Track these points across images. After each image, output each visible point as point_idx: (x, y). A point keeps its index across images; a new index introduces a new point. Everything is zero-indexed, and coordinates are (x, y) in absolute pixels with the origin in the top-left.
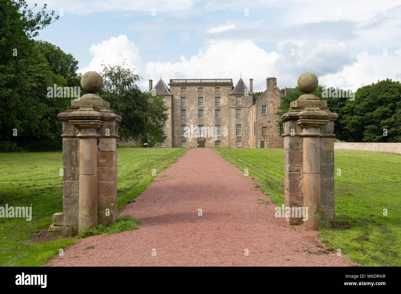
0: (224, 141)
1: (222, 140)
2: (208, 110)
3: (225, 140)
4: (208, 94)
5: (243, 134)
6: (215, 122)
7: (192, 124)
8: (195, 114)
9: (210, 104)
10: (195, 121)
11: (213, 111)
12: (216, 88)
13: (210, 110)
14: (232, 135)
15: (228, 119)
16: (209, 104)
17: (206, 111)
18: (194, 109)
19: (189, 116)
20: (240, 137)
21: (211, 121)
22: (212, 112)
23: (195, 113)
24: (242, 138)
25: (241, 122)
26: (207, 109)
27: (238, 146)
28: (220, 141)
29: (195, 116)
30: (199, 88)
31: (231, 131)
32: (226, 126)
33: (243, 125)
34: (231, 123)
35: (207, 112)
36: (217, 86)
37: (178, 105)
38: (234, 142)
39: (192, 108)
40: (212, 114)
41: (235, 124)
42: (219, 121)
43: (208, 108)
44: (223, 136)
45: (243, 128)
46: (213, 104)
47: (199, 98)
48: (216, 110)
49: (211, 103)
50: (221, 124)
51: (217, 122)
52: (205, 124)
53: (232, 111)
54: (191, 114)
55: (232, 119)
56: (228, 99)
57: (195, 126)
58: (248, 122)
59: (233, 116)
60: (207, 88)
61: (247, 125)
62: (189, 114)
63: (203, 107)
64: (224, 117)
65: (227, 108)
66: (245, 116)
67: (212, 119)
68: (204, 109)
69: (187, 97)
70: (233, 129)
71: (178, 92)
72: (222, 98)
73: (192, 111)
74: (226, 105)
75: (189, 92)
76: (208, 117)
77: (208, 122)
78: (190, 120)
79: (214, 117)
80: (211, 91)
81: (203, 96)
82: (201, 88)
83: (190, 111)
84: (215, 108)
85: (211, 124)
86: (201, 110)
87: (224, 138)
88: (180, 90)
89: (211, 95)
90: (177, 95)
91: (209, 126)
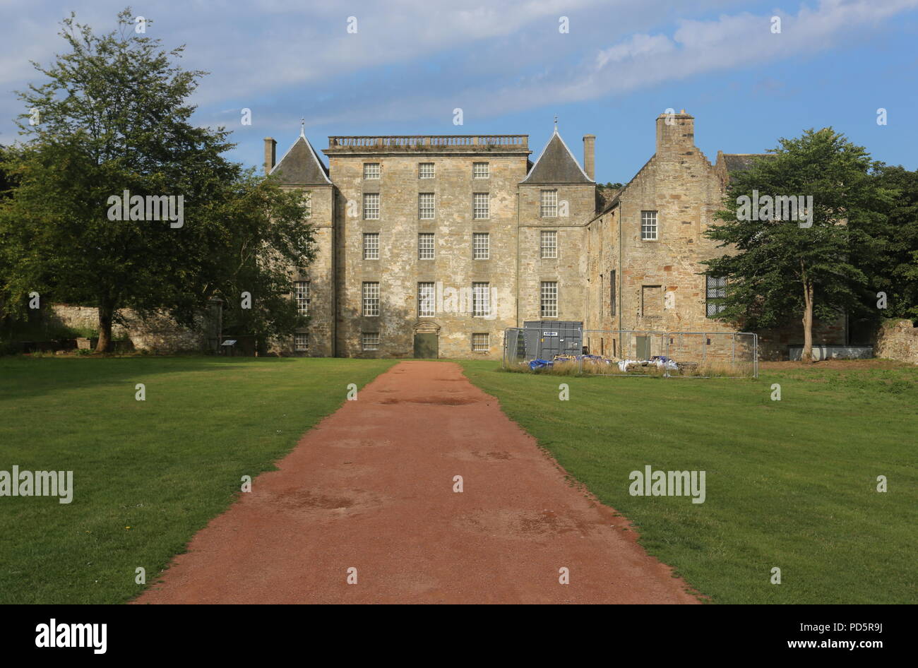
0: (501, 334)
1: (495, 331)
2: (451, 234)
3: (503, 332)
4: (451, 183)
5: (564, 310)
6: (470, 273)
7: (398, 278)
8: (408, 248)
9: (456, 216)
10: (408, 267)
11: (466, 238)
12: (475, 164)
13: (456, 234)
14: (525, 315)
15: (515, 262)
16: (452, 215)
17: (442, 236)
18: (405, 231)
19: (388, 254)
21: (459, 270)
22: (461, 240)
23: (408, 243)
25: (557, 273)
26: (445, 230)
28: (487, 334)
29: (409, 253)
30: (421, 164)
31: (523, 302)
32: (506, 284)
33: (562, 282)
34: (523, 276)
35: (447, 241)
36: (478, 159)
37: (352, 219)
39: (400, 228)
40: (462, 245)
41: (537, 278)
42: (486, 269)
43: (449, 226)
44: (499, 318)
45: (564, 291)
46: (467, 215)
47: (421, 194)
48: (475, 234)
49: (458, 212)
50: (492, 280)
51: (477, 273)
52: (438, 279)
53: (526, 238)
54: (394, 247)
55: (528, 264)
56: (514, 197)
57: (408, 284)
58: (578, 273)
59: (531, 252)
60: (448, 163)
61: (577, 283)
62: (390, 247)
63: (434, 225)
64: (500, 257)
65: (512, 227)
66: (570, 253)
67: (463, 264)
68: (436, 231)
69: (382, 191)
70: (530, 295)
71: (354, 177)
72: (494, 196)
73: (398, 236)
74: (507, 219)
75: (392, 175)
76: (451, 257)
77: (448, 272)
78: (391, 265)
79: (468, 257)
80: (460, 173)
81: (435, 190)
82: (429, 164)
83: (393, 238)
84: (473, 229)
85: (459, 279)
86: (429, 234)
87: (501, 326)
88: (361, 171)
89: (461, 187)
90: (350, 185)
91: (454, 286)
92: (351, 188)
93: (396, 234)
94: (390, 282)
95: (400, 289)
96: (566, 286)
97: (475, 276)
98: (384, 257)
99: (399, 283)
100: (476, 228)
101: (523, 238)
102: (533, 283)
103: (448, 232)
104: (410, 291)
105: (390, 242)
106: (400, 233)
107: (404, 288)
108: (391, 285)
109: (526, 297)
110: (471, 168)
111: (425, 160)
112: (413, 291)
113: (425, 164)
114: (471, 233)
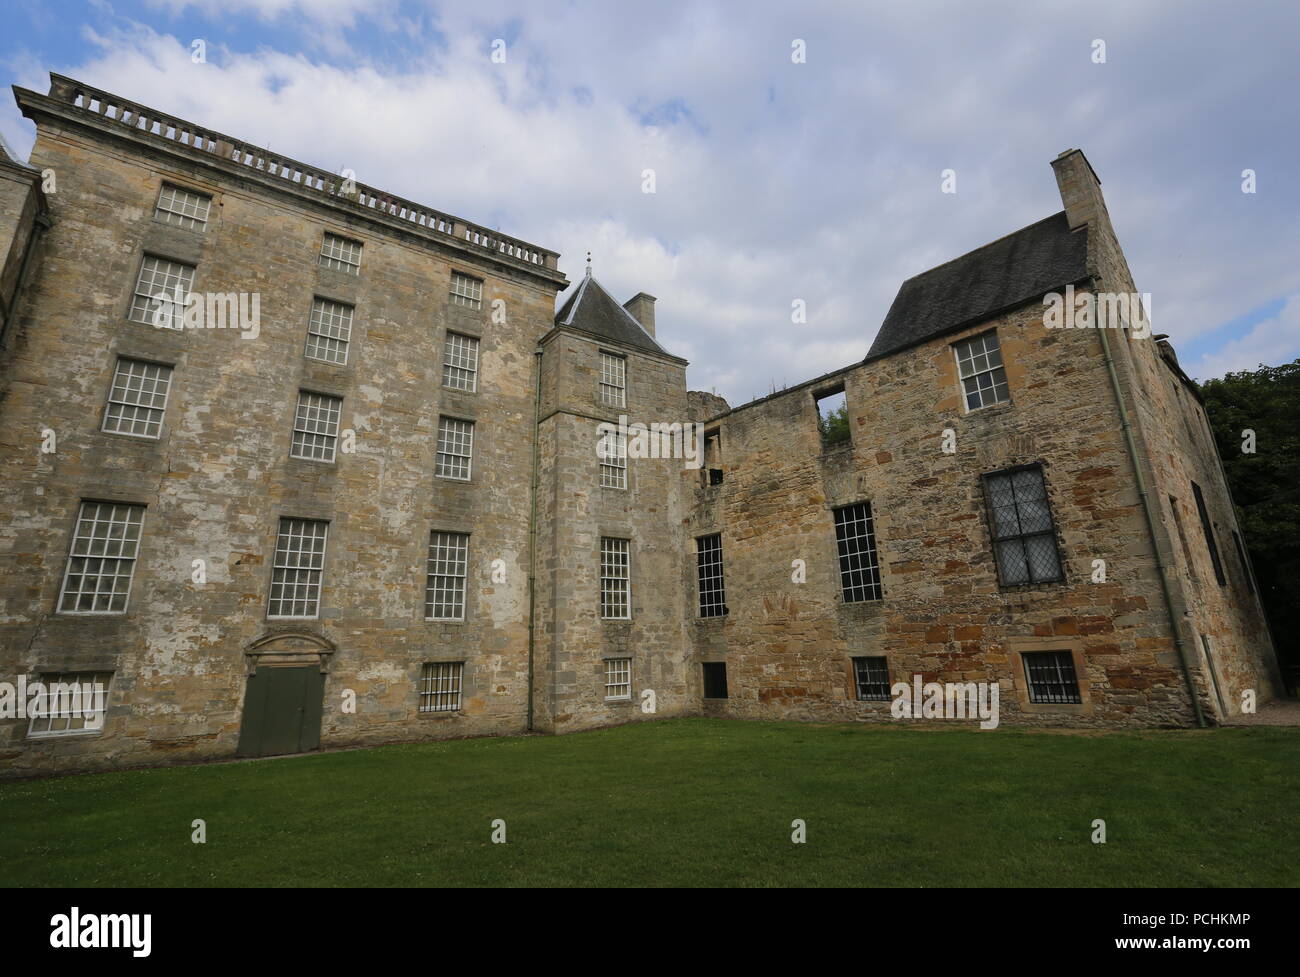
0: (495, 664)
1: (479, 657)
2: (387, 408)
3: (499, 657)
4: (398, 297)
5: (645, 603)
6: (427, 508)
7: (218, 500)
8: (263, 422)
9: (402, 368)
10: (254, 473)
11: (422, 422)
12: (455, 273)
13: (401, 409)
14: (571, 616)
15: (528, 493)
16: (395, 364)
17: (365, 409)
18: (262, 376)
19: (197, 427)
20: (627, 626)
21: (400, 497)
22: (411, 427)
23: (268, 409)
24: (639, 636)
25: (630, 523)
26: (373, 395)
27: (609, 698)
28: (458, 664)
29: (265, 436)
30: (328, 235)
31: (567, 582)
32: (509, 542)
33: (640, 542)
34: (568, 520)
35: (374, 423)
36: (463, 265)
37: (88, 307)
38: (585, 670)
39: (247, 365)
40: (414, 438)
41: (595, 529)
42: (465, 502)
43: (385, 388)
44: (490, 624)
45: (644, 560)
46: (429, 372)
47: (318, 299)
48: (443, 418)
49: (410, 360)
50: (479, 531)
51: (444, 511)
52: (343, 516)
53: (573, 437)
54: (219, 409)
55: (577, 495)
56: (530, 358)
57: (247, 519)
58: (666, 525)
59: (581, 471)
60: (397, 254)
61: (666, 546)
62: (206, 409)
63: (346, 377)
64: (498, 478)
65: (524, 418)
66: (652, 483)
67: (410, 484)
68: (349, 394)
69: (206, 261)
70: (580, 567)
71: (121, 201)
72: (493, 348)
73: (238, 386)
74: (516, 400)
75: (242, 233)
76: (382, 461)
77: (372, 500)
78: (199, 459)
79: (425, 468)
80: (420, 281)
81: (358, 300)
82: (349, 241)
83: (221, 388)
84: (442, 406)
85: (398, 519)
86: (326, 397)
87: (495, 643)
88: (151, 195)
89: (422, 310)
90: (100, 216)
91: (383, 536)
92: (103, 226)
93: (230, 378)
94: (187, 508)
95: (220, 533)
96: (647, 551)
97: (439, 516)
98: (181, 433)
99: (219, 512)
100: (449, 405)
101: (567, 438)
102: (584, 538)
103: (380, 400)
104: (253, 540)
105: (209, 397)
106: (244, 377)
107: (234, 529)
108: (191, 517)
109: (573, 571)
110: (447, 278)
111: (340, 227)
112: (262, 541)
113: (339, 238)
114: (437, 416)
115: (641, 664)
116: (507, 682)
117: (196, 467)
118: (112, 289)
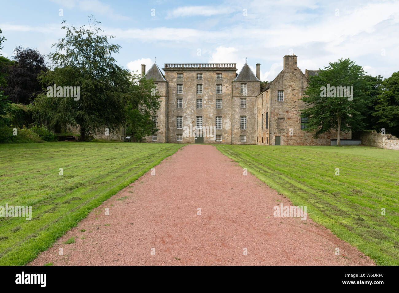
0: (226, 135)
1: (224, 134)
2: (208, 99)
3: (227, 134)
4: (208, 81)
5: (249, 127)
6: (215, 113)
7: (189, 115)
8: (193, 104)
9: (210, 93)
10: (193, 111)
11: (213, 101)
12: (217, 74)
13: (210, 99)
14: (235, 129)
15: (231, 109)
16: (209, 92)
17: (205, 100)
18: (192, 98)
19: (186, 106)
20: (245, 130)
21: (211, 112)
22: (212, 102)
23: (193, 102)
24: (247, 132)
25: (246, 114)
26: (206, 98)
27: (242, 141)
28: (221, 135)
29: (193, 106)
31: (234, 124)
32: (228, 117)
33: (248, 117)
34: (234, 114)
35: (207, 102)
36: (218, 72)
37: (173, 93)
38: (237, 137)
39: (190, 97)
40: (212, 103)
41: (239, 115)
42: (221, 112)
43: (208, 96)
44: (225, 130)
45: (249, 120)
46: (214, 92)
47: (198, 85)
48: (217, 99)
49: (211, 91)
50: (223, 116)
51: (218, 113)
52: (204, 116)
53: (235, 101)
54: (188, 103)
55: (236, 110)
56: (231, 86)
57: (193, 117)
58: (254, 114)
59: (237, 106)
60: (208, 74)
61: (253, 117)
62: (186, 104)
63: (202, 96)
64: (226, 107)
65: (230, 97)
66: (251, 106)
67: (212, 110)
68: (203, 98)
69: (184, 84)
70: (236, 121)
71: (174, 78)
72: (224, 86)
73: (190, 100)
74: (228, 94)
75: (188, 77)
76: (208, 107)
77: (207, 113)
78: (187, 110)
79: (214, 107)
80: (212, 77)
81: (203, 83)
82: (200, 74)
83: (188, 101)
84: (216, 97)
85: (211, 115)
86: (200, 99)
87: (226, 132)
88: (176, 76)
89: (212, 82)
90: (172, 81)
91: (209, 118)
92: (173, 82)
93: (188, 99)
94: (186, 116)
95: (190, 119)
96: (249, 118)
97: (217, 114)
98: (185, 107)
99: (190, 116)
100: (217, 97)
101: (234, 101)
102: (237, 117)
103: (207, 98)
104: (194, 120)
105: (187, 102)
106: (190, 99)
107: (191, 118)
108: (187, 117)
109: (235, 122)
110: (216, 75)
111: (199, 72)
112: (195, 120)
113: (199, 74)
114: (215, 99)
115: (247, 136)
116: (228, 138)
117: (186, 111)
118: (175, 91)
